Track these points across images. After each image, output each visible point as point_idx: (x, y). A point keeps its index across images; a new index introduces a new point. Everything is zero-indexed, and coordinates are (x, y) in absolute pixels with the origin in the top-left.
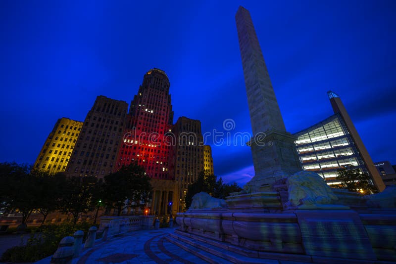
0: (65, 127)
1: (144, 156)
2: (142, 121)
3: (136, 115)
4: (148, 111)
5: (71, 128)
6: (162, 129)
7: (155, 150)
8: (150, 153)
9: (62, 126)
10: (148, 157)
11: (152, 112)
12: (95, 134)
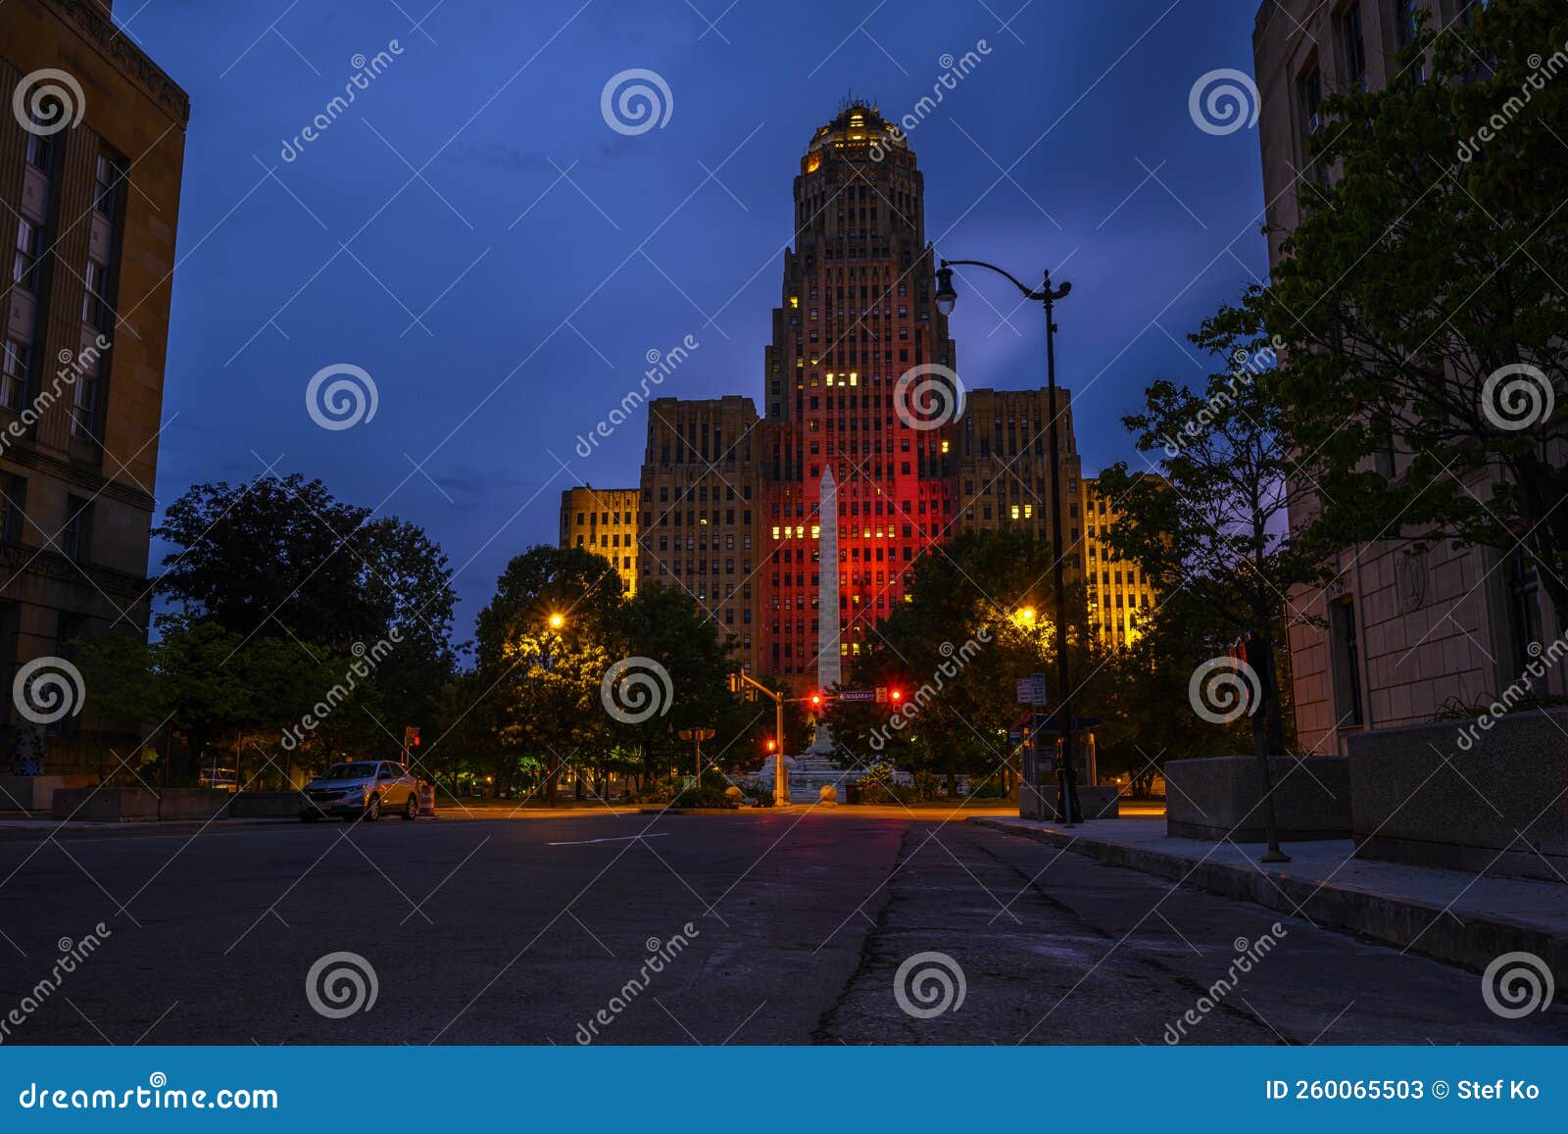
0: (587, 519)
1: (855, 582)
2: (821, 435)
3: (793, 417)
4: (836, 380)
5: (605, 521)
6: (906, 449)
7: (892, 552)
8: (875, 566)
9: (581, 521)
10: (869, 582)
11: (854, 379)
12: (677, 547)
